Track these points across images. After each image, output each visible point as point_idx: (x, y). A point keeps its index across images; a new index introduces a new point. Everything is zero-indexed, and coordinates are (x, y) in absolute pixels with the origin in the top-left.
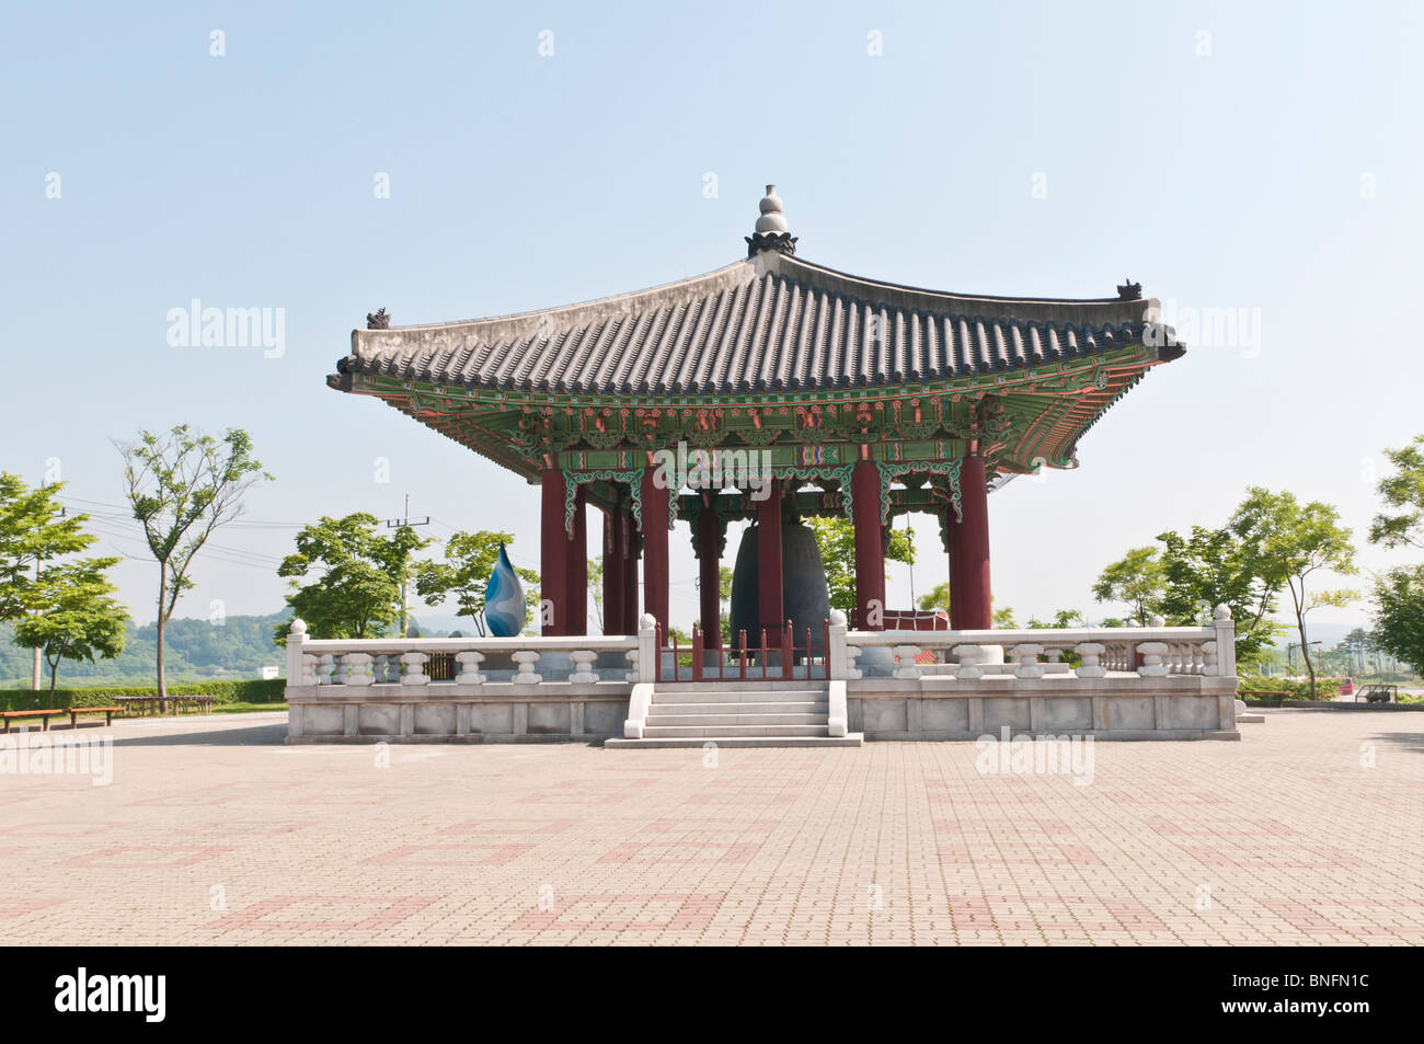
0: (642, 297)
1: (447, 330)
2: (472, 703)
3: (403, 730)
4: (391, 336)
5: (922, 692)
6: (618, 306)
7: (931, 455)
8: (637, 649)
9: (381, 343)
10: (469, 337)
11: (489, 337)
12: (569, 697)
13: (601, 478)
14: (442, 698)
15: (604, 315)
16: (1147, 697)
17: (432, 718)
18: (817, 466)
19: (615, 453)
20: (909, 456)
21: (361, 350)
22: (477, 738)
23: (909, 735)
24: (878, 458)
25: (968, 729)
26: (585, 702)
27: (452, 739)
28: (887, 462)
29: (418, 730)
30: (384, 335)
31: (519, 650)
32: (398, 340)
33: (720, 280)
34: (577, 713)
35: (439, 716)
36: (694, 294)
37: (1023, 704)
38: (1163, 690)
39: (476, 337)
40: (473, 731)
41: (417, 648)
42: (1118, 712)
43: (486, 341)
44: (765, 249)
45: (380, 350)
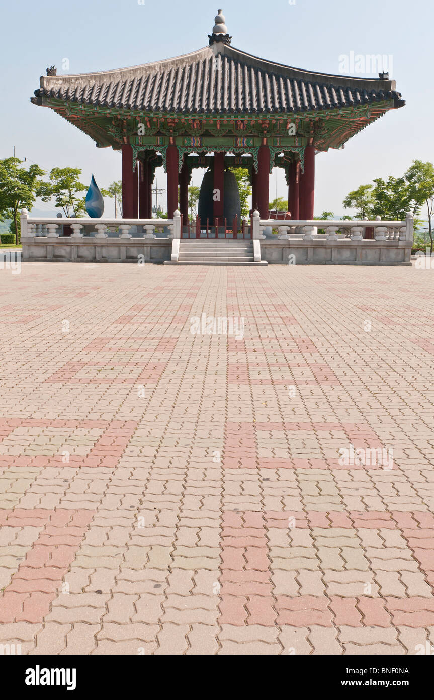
0: (164, 63)
1: (81, 77)
2: (102, 246)
3: (72, 257)
4: (58, 79)
5: (289, 245)
6: (154, 68)
7: (292, 144)
8: (173, 225)
9: (53, 82)
10: (91, 81)
11: (99, 81)
12: (144, 244)
13: (149, 149)
14: (90, 243)
15: (148, 72)
16: (378, 248)
17: (85, 252)
18: (243, 147)
19: (155, 137)
20: (283, 144)
21: (45, 86)
22: (105, 260)
23: (283, 262)
24: (269, 144)
25: (307, 260)
26: (151, 247)
27: (94, 260)
28: (274, 147)
29: (79, 257)
30: (55, 79)
31: (123, 224)
32: (61, 82)
33: (198, 56)
34: (147, 250)
35: (88, 251)
36: (186, 62)
37: (329, 250)
38: (384, 246)
39: (94, 81)
40: (103, 257)
41: (77, 222)
42: (366, 255)
43: (98, 83)
44: (218, 41)
45: (53, 86)
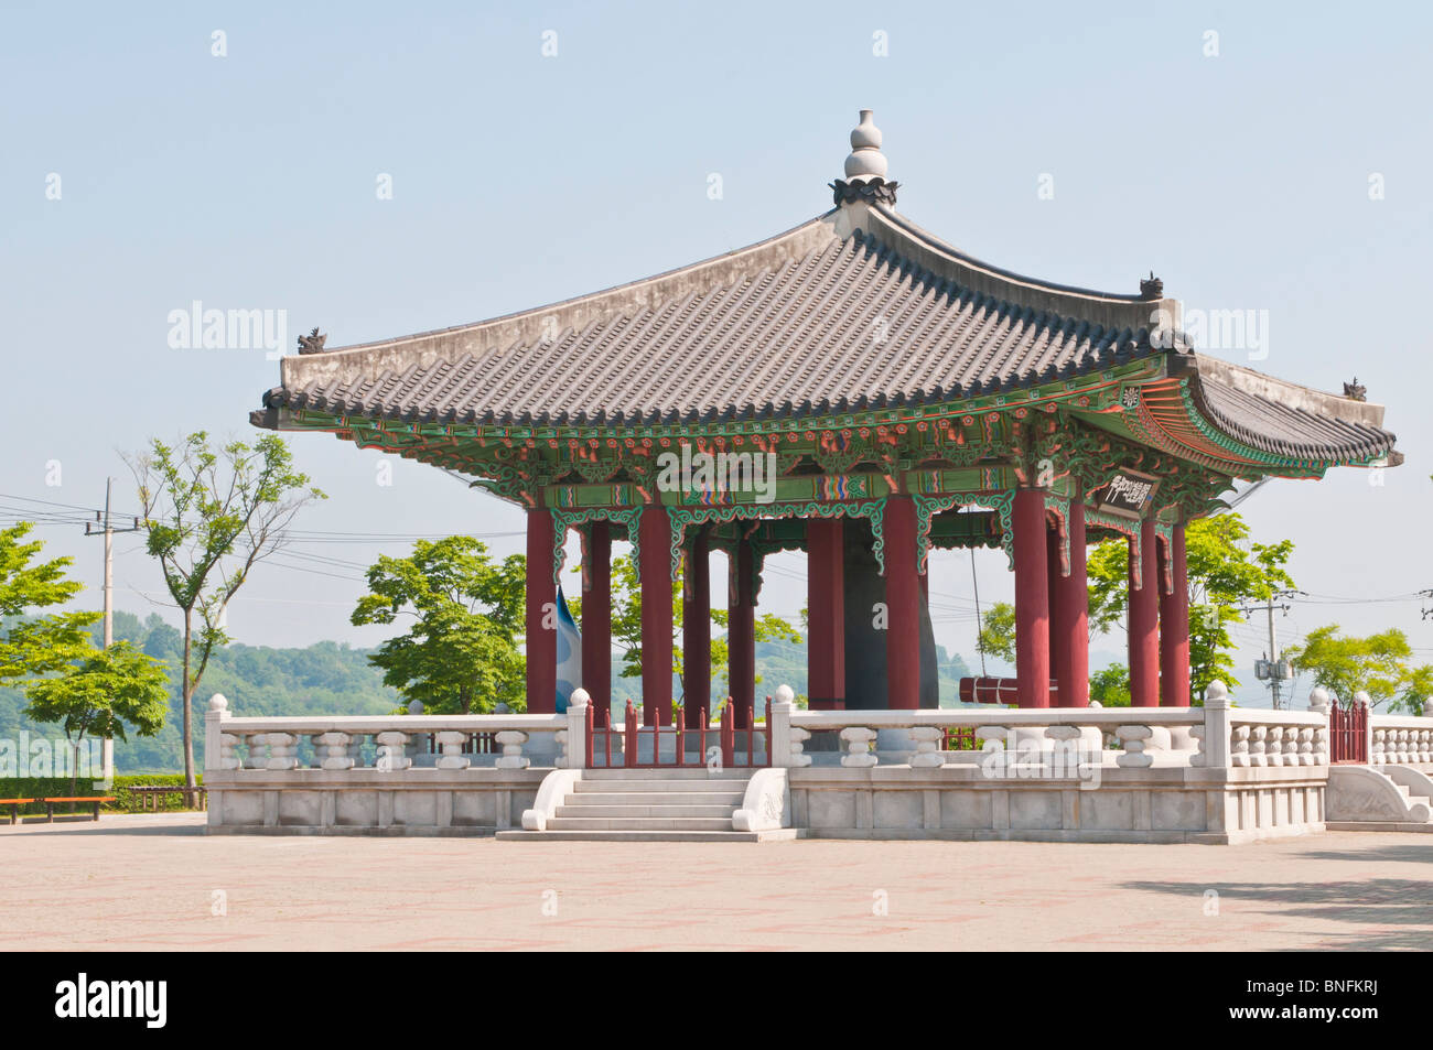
0: (663, 283)
1: (396, 348)
2: (395, 791)
3: (323, 820)
4: (325, 361)
5: (872, 783)
6: (630, 298)
7: (976, 486)
8: (566, 729)
9: (312, 370)
10: (425, 354)
11: (452, 352)
12: (495, 784)
13: (594, 518)
14: (364, 784)
15: (608, 311)
16: (1126, 791)
17: (354, 807)
18: (843, 501)
19: (608, 487)
20: (949, 488)
21: (288, 381)
22: (399, 829)
23: (857, 832)
24: (912, 489)
25: (922, 827)
26: (512, 791)
27: (374, 831)
28: (926, 496)
29: (339, 821)
30: (317, 360)
31: (443, 730)
32: (333, 365)
33: (781, 249)
34: (504, 801)
35: (362, 804)
36: (741, 271)
37: (985, 798)
38: (1144, 784)
39: (434, 353)
40: (396, 822)
41: (337, 727)
42: (1093, 809)
43: (447, 358)
44: (851, 201)
45: (312, 379)
